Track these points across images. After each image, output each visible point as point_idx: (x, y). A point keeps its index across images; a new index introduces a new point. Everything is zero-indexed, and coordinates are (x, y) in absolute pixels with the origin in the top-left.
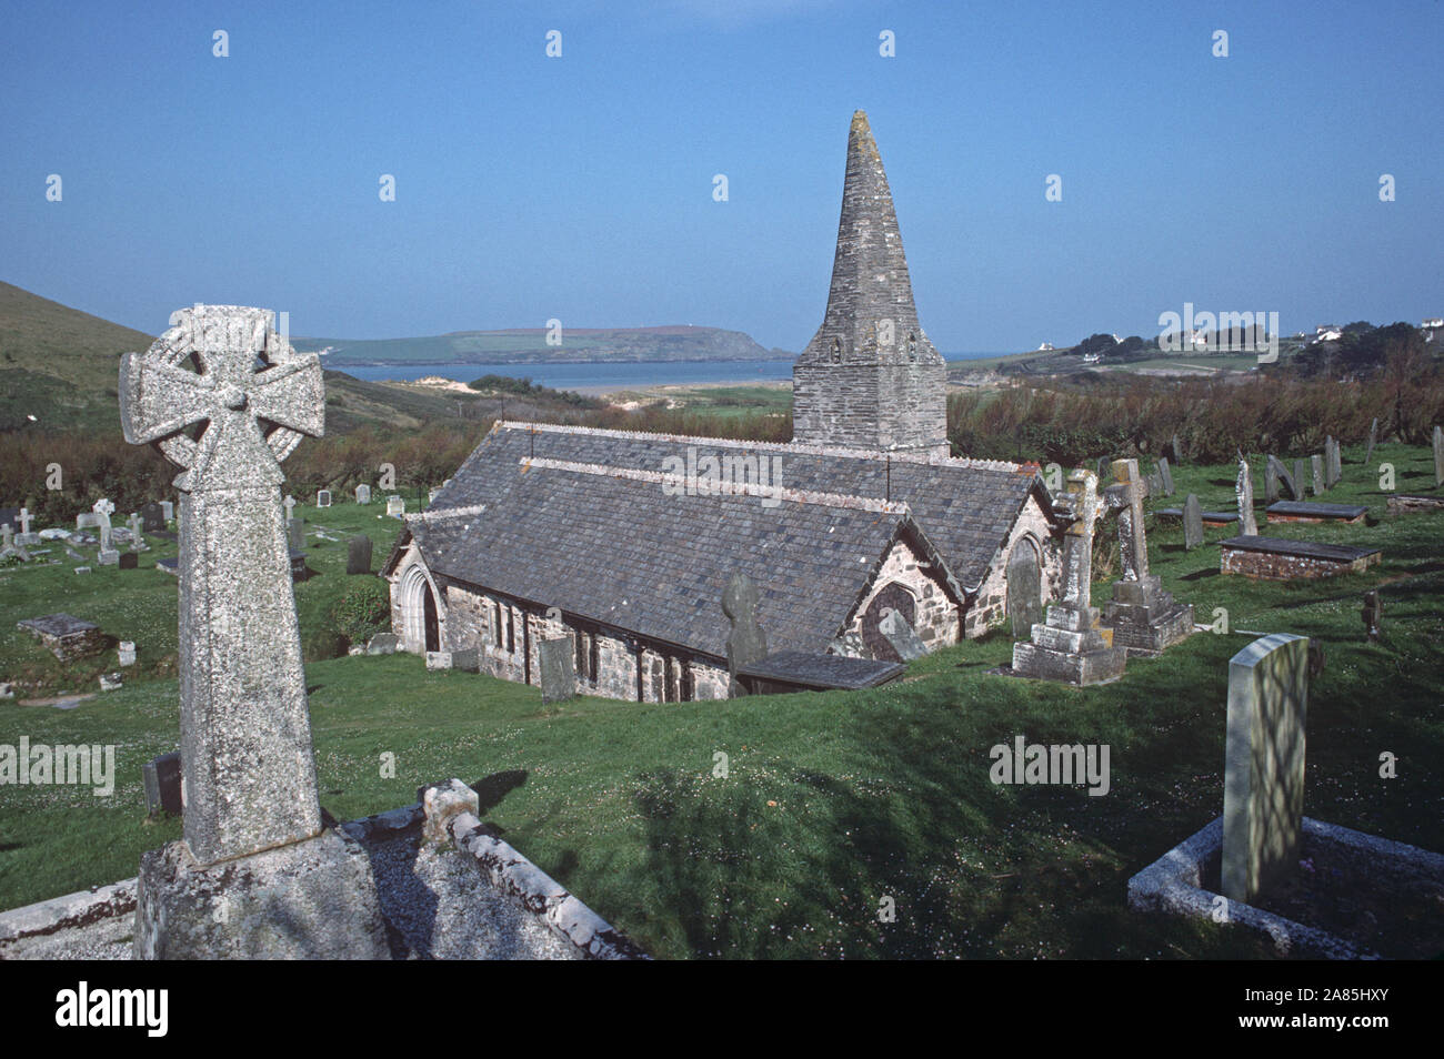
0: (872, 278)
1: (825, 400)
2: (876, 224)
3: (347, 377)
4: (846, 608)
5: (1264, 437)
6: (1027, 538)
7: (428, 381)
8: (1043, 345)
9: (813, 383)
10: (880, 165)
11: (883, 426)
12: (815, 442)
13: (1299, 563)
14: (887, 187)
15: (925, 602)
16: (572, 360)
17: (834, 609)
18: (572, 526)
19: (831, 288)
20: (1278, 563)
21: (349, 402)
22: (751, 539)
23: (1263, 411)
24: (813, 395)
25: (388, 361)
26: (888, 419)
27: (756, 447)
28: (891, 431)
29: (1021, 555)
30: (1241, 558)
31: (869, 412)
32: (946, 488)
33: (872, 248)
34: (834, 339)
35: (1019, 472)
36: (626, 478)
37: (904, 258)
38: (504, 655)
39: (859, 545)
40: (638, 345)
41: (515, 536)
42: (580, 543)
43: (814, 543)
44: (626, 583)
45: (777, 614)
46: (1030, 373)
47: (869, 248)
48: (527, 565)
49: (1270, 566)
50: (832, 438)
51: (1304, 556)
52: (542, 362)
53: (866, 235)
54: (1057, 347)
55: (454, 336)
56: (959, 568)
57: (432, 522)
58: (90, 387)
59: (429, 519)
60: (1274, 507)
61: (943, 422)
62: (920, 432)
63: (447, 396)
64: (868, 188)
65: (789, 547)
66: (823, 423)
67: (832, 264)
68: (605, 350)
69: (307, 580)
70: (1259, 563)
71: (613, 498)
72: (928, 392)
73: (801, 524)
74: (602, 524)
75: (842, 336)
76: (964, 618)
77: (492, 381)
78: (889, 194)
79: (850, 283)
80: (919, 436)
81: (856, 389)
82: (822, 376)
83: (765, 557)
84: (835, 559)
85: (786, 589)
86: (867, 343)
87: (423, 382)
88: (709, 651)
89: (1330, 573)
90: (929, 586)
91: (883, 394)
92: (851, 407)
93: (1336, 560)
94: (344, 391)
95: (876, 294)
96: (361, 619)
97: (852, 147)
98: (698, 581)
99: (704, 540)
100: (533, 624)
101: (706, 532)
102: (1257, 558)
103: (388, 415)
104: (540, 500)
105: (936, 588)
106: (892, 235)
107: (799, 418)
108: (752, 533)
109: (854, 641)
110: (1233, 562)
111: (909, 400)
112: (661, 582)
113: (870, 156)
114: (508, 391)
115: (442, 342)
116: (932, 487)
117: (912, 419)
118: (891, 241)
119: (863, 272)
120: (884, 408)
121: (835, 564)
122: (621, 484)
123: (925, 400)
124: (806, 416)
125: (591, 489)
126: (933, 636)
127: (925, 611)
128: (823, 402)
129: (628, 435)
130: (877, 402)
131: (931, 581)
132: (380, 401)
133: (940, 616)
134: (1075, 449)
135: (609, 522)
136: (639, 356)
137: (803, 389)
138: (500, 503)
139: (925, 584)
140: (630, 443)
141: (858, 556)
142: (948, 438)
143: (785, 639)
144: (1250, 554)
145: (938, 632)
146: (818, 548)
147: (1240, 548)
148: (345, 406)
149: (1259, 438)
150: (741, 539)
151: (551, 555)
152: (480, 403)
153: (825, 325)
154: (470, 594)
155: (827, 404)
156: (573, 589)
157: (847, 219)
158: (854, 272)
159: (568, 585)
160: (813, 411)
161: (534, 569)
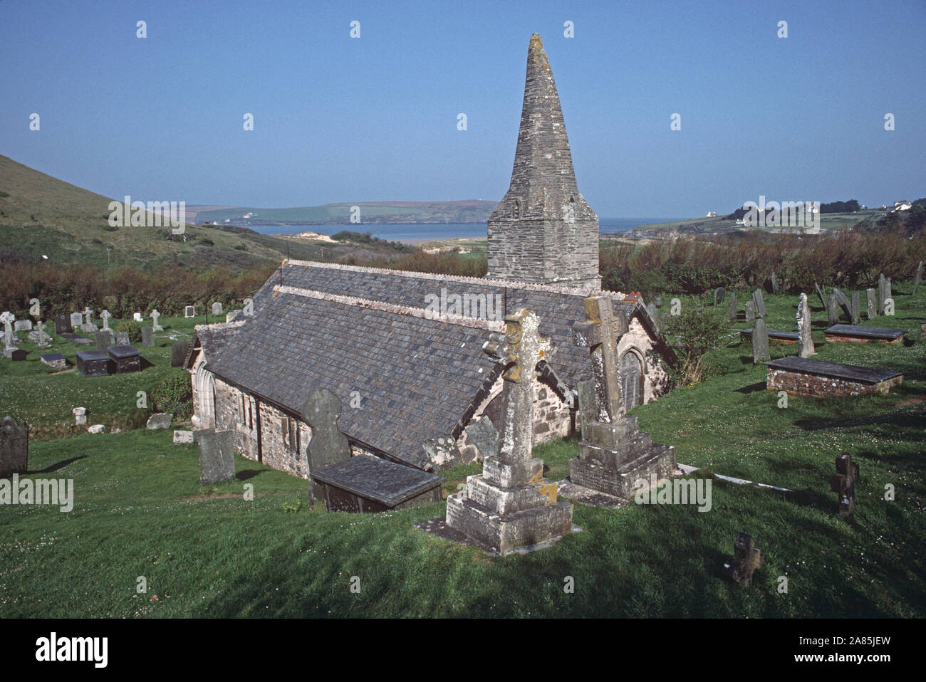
0: (543, 156)
1: (509, 245)
2: (546, 117)
3: (252, 232)
4: (463, 409)
5: (839, 274)
6: (632, 351)
7: (305, 235)
8: (710, 213)
9: (501, 233)
10: (550, 73)
11: (548, 264)
12: (500, 275)
13: (831, 383)
14: (555, 90)
15: (540, 402)
16: (404, 222)
17: (454, 410)
18: (295, 337)
19: (515, 164)
20: (813, 382)
21: (251, 247)
22: (407, 350)
23: (838, 255)
24: (501, 241)
25: (287, 222)
26: (552, 259)
27: (445, 279)
28: (554, 268)
29: (628, 364)
30: (784, 377)
31: (538, 254)
32: (571, 312)
33: (542, 135)
34: (514, 201)
35: (625, 300)
36: (335, 302)
37: (567, 142)
38: (247, 431)
39: (480, 358)
40: (446, 212)
41: (259, 343)
42: (297, 350)
43: (449, 355)
44: (320, 382)
45: (415, 411)
46: (700, 231)
47: (540, 134)
48: (262, 365)
49: (807, 385)
50: (513, 273)
51: (835, 377)
52: (385, 224)
53: (538, 124)
54: (719, 215)
55: (329, 206)
56: (573, 375)
57: (215, 331)
58: (84, 238)
59: (213, 329)
60: (831, 329)
61: (597, 262)
62: (577, 269)
63: (317, 244)
64: (541, 90)
65: (432, 358)
66: (507, 262)
67: (516, 146)
68: (425, 216)
69: (141, 371)
70: (798, 382)
71: (325, 316)
72: (584, 240)
73: (443, 340)
74: (314, 336)
75: (520, 198)
76: (574, 414)
77: (346, 235)
78: (557, 95)
79: (526, 160)
80: (577, 271)
81: (529, 237)
82: (507, 228)
83: (414, 365)
84: (461, 369)
85: (425, 391)
86: (538, 204)
87: (301, 235)
88: (361, 439)
89: (857, 393)
90: (543, 390)
91: (547, 241)
92: (525, 250)
93: (862, 382)
94: (248, 241)
95: (545, 168)
96: (173, 399)
97: (530, 61)
98: (366, 383)
99: (376, 351)
100: (263, 410)
101: (379, 344)
102: (795, 377)
103: (275, 256)
104: (280, 317)
105: (549, 392)
106: (558, 125)
107: (491, 258)
108: (408, 346)
109: (446, 442)
110: (777, 379)
111: (569, 245)
112: (341, 382)
113: (543, 67)
114: (356, 241)
115: (323, 210)
116: (561, 311)
117: (571, 259)
118: (557, 129)
119: (536, 151)
120: (549, 251)
121: (461, 372)
122: (331, 306)
123: (581, 245)
124: (495, 257)
125: (312, 309)
126: (548, 430)
127: (540, 409)
128: (507, 247)
129: (363, 269)
130: (543, 246)
131: (545, 386)
132: (271, 247)
133: (554, 413)
134: (702, 282)
135: (319, 335)
136: (447, 220)
137: (494, 237)
138: (256, 319)
139: (540, 388)
140: (364, 275)
141: (478, 367)
142: (600, 273)
143: (416, 433)
144: (790, 373)
145: (552, 426)
146: (451, 360)
147: (783, 369)
148: (247, 250)
149: (835, 276)
150: (400, 350)
151: (277, 358)
152: (336, 249)
153: (510, 191)
154: (227, 385)
155: (510, 248)
156: (285, 385)
157: (526, 114)
158: (529, 152)
159: (283, 382)
160: (501, 253)
161: (265, 369)
